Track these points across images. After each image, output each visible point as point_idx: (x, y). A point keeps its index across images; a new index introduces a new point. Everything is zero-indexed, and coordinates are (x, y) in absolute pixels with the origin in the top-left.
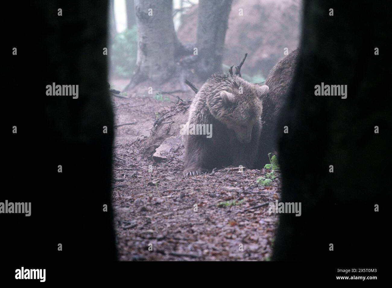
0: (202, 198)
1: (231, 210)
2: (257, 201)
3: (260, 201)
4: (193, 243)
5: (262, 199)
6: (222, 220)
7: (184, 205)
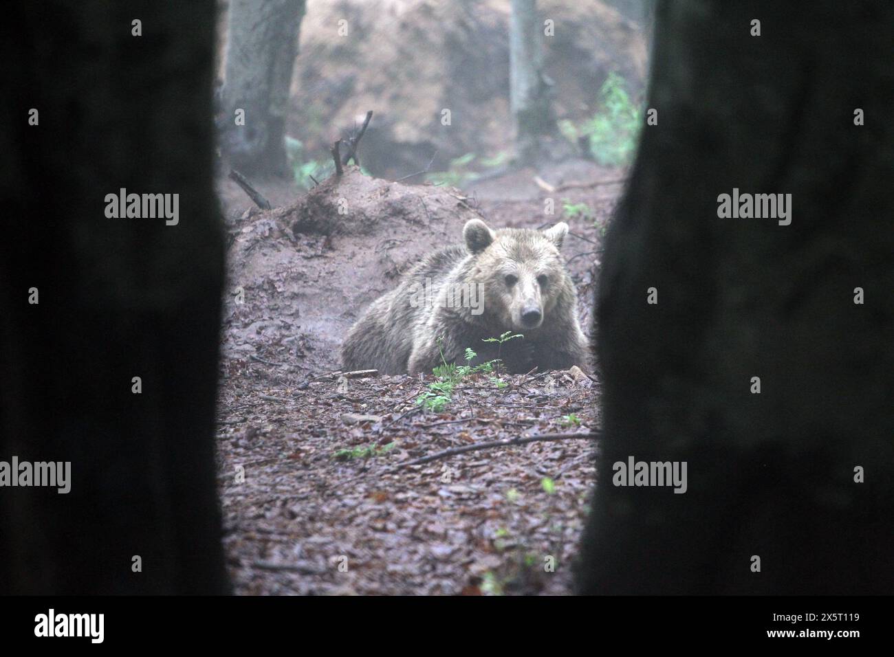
0: (296, 441)
1: (367, 466)
2: (425, 446)
3: (433, 446)
4: (303, 540)
5: (436, 440)
6: (350, 490)
7: (258, 457)
